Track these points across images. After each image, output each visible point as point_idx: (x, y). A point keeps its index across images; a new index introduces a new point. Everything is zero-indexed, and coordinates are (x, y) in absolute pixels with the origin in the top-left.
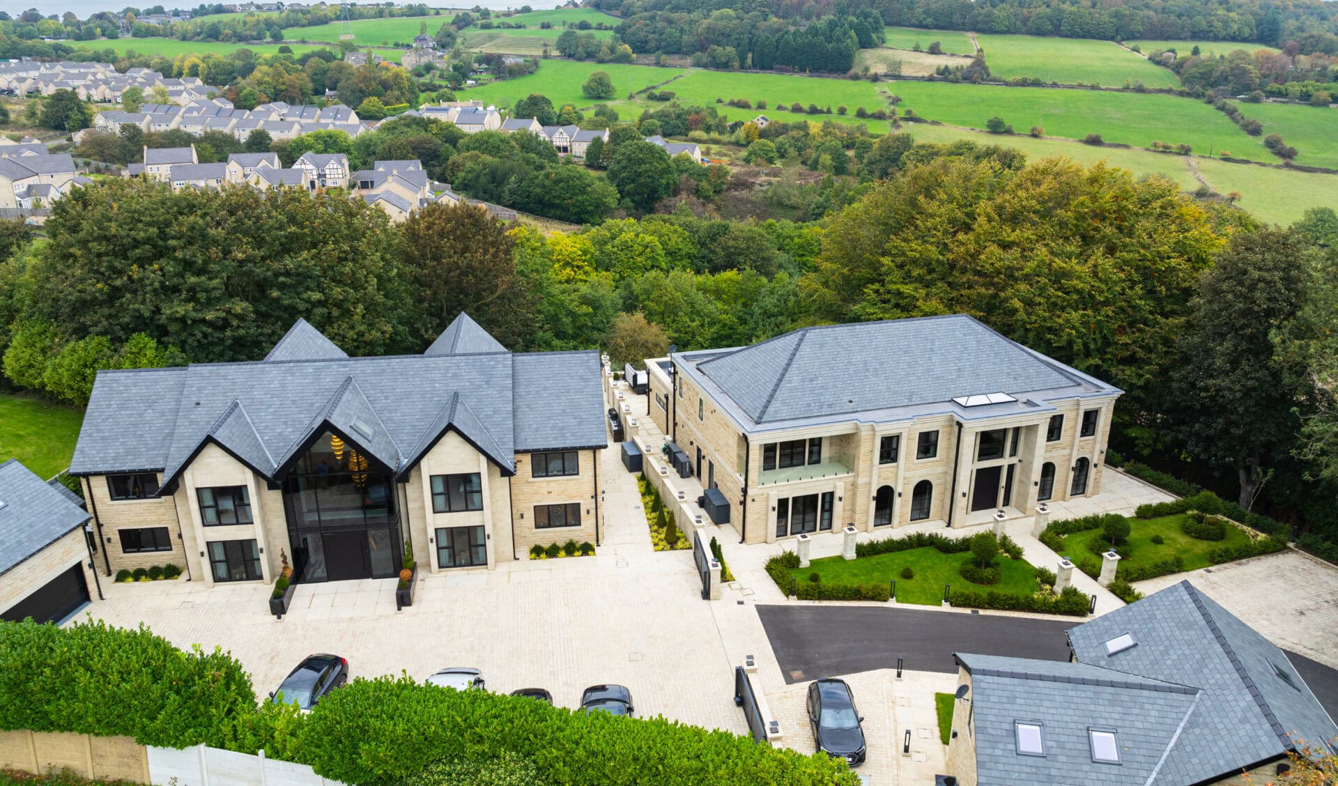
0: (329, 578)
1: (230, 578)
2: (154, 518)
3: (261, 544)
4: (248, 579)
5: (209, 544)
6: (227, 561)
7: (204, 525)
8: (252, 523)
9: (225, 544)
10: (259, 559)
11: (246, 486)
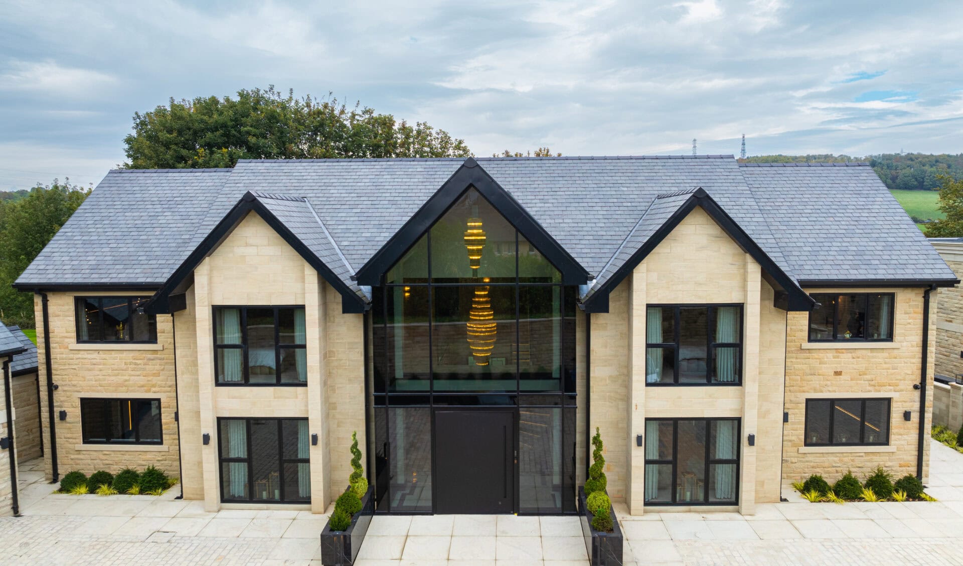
0: (436, 509)
1: (251, 497)
2: (141, 380)
3: (315, 427)
4: (282, 501)
5: (222, 422)
6: (249, 460)
7: (218, 384)
8: (305, 384)
9: (252, 424)
10: (307, 461)
11: (302, 308)
